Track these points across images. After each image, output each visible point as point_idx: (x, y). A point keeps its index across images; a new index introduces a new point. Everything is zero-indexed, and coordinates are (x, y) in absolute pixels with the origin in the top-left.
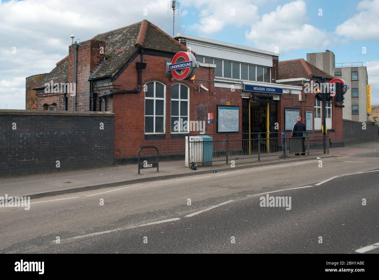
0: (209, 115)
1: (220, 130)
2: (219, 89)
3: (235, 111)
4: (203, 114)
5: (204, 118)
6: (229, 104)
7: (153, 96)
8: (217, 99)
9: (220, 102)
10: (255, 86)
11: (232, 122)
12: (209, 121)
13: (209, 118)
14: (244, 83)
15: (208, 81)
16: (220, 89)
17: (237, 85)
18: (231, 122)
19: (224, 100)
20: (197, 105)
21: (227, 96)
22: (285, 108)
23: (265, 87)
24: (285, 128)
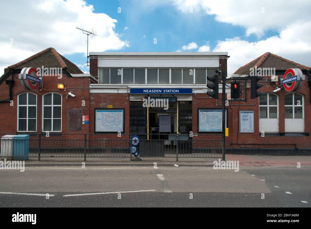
0: (84, 117)
1: (97, 130)
2: (98, 94)
3: (118, 113)
4: (77, 116)
5: (78, 120)
6: (112, 107)
7: (26, 104)
8: (96, 103)
9: (99, 106)
10: (145, 89)
11: (114, 123)
12: (84, 122)
13: (83, 120)
14: (129, 87)
15: (83, 89)
16: (100, 94)
17: (123, 89)
18: (112, 123)
19: (105, 104)
20: (69, 109)
21: (109, 100)
22: (198, 109)
23: (162, 89)
24: (198, 129)
